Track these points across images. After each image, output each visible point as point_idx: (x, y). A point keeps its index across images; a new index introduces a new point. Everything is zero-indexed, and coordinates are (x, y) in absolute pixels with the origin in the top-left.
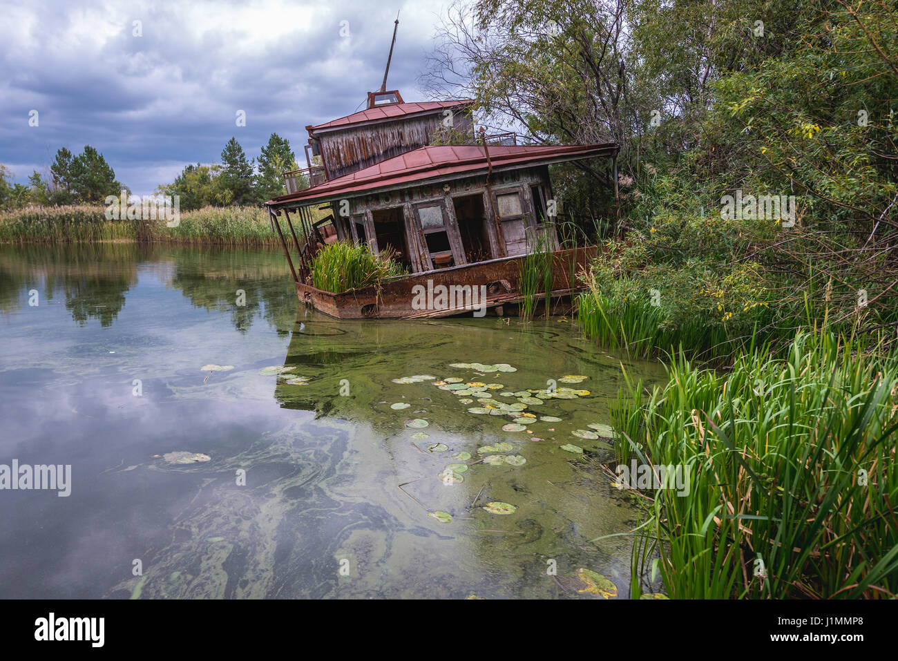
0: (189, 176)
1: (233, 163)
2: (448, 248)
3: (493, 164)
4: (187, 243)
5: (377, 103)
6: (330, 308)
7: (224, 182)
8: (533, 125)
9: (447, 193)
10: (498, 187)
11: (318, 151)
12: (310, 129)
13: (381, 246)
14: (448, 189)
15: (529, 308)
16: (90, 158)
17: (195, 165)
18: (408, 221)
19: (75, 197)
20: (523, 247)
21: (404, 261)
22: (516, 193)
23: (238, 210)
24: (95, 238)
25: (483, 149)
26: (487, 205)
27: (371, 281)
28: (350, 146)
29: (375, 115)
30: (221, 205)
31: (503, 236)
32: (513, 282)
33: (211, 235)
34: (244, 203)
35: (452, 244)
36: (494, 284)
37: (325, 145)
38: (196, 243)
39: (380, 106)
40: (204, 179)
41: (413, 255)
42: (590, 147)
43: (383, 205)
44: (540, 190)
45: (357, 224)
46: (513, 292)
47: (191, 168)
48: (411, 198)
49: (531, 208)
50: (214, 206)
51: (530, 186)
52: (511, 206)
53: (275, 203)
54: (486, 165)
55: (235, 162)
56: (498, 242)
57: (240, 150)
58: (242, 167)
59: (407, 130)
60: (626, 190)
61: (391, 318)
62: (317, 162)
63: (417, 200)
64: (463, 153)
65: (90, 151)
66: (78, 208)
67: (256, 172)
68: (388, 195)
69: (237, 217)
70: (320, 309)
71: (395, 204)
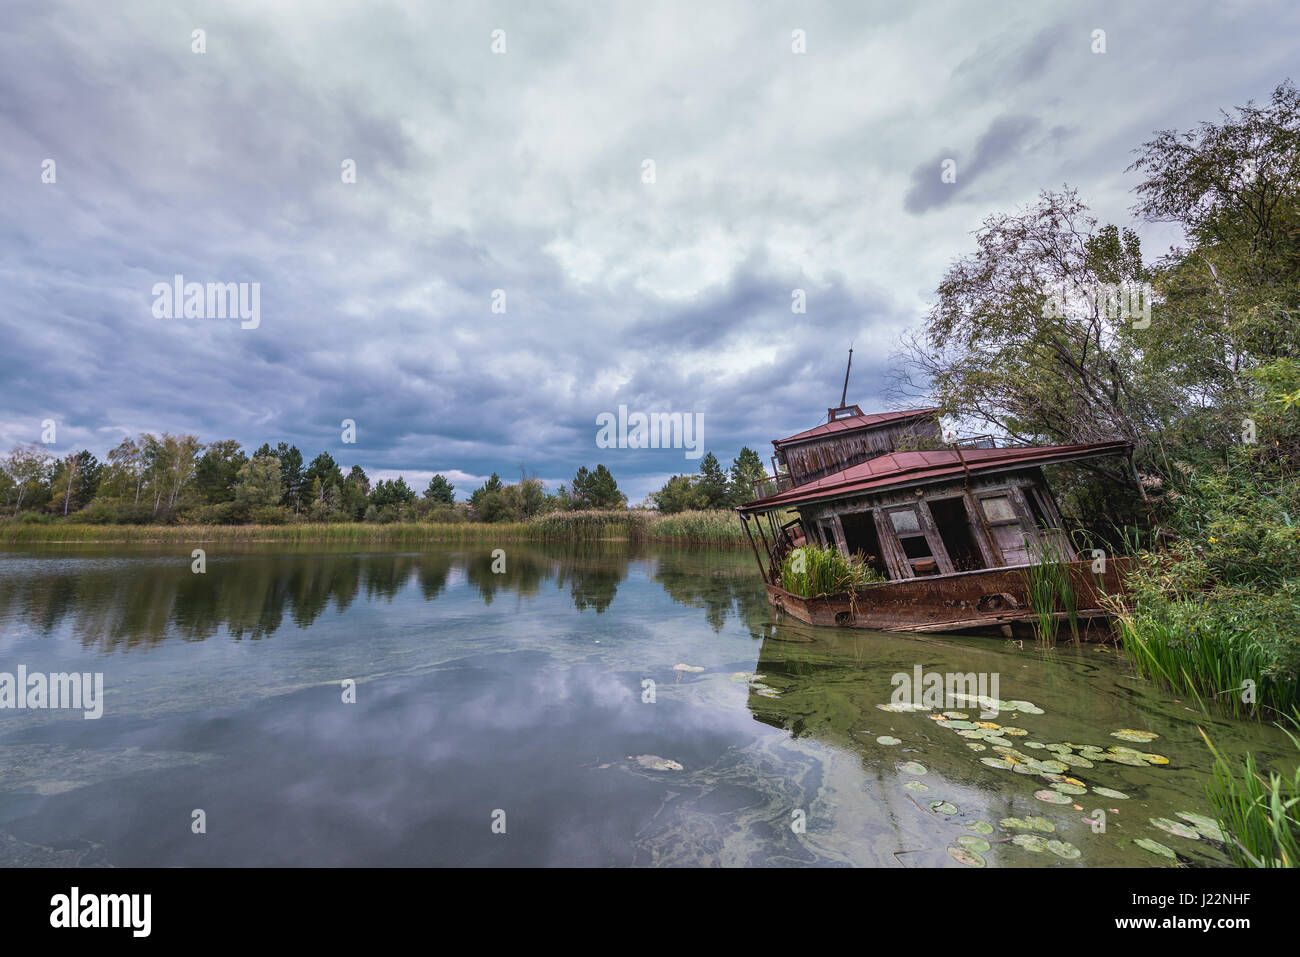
0: (673, 485)
1: (710, 472)
2: (930, 554)
3: (970, 467)
4: (668, 542)
5: (837, 417)
6: (801, 613)
7: (703, 489)
8: (1013, 427)
9: (920, 497)
10: (979, 490)
11: (784, 461)
12: (776, 443)
13: (852, 550)
14: (921, 493)
15: (1048, 630)
16: (601, 474)
17: (678, 475)
18: (880, 526)
19: (588, 503)
20: (1024, 555)
21: (879, 567)
22: (1005, 496)
23: (713, 513)
24: (598, 537)
25: (956, 454)
26: (969, 509)
27: (844, 586)
28: (814, 456)
29: (837, 427)
30: (698, 509)
31: (996, 543)
32: (1019, 596)
33: (689, 534)
34: (718, 507)
35: (933, 550)
36: (995, 597)
37: (790, 455)
38: (676, 543)
39: (840, 420)
40: (686, 487)
41: (889, 560)
42: (1090, 447)
43: (850, 510)
44: (1035, 493)
45: (824, 528)
46: (1021, 608)
47: (675, 477)
48: (880, 502)
49: (1027, 512)
50: (692, 509)
51: (1021, 488)
52: (1000, 510)
53: (745, 508)
54: (963, 468)
55: (712, 472)
56: (991, 549)
57: (715, 462)
58: (717, 476)
59: (870, 439)
60: (1154, 491)
61: (870, 629)
62: (782, 471)
63: (887, 504)
64: (934, 458)
65: (601, 468)
66: (588, 512)
67: (729, 480)
68: (856, 500)
69: (712, 519)
70: (791, 613)
71: (863, 508)
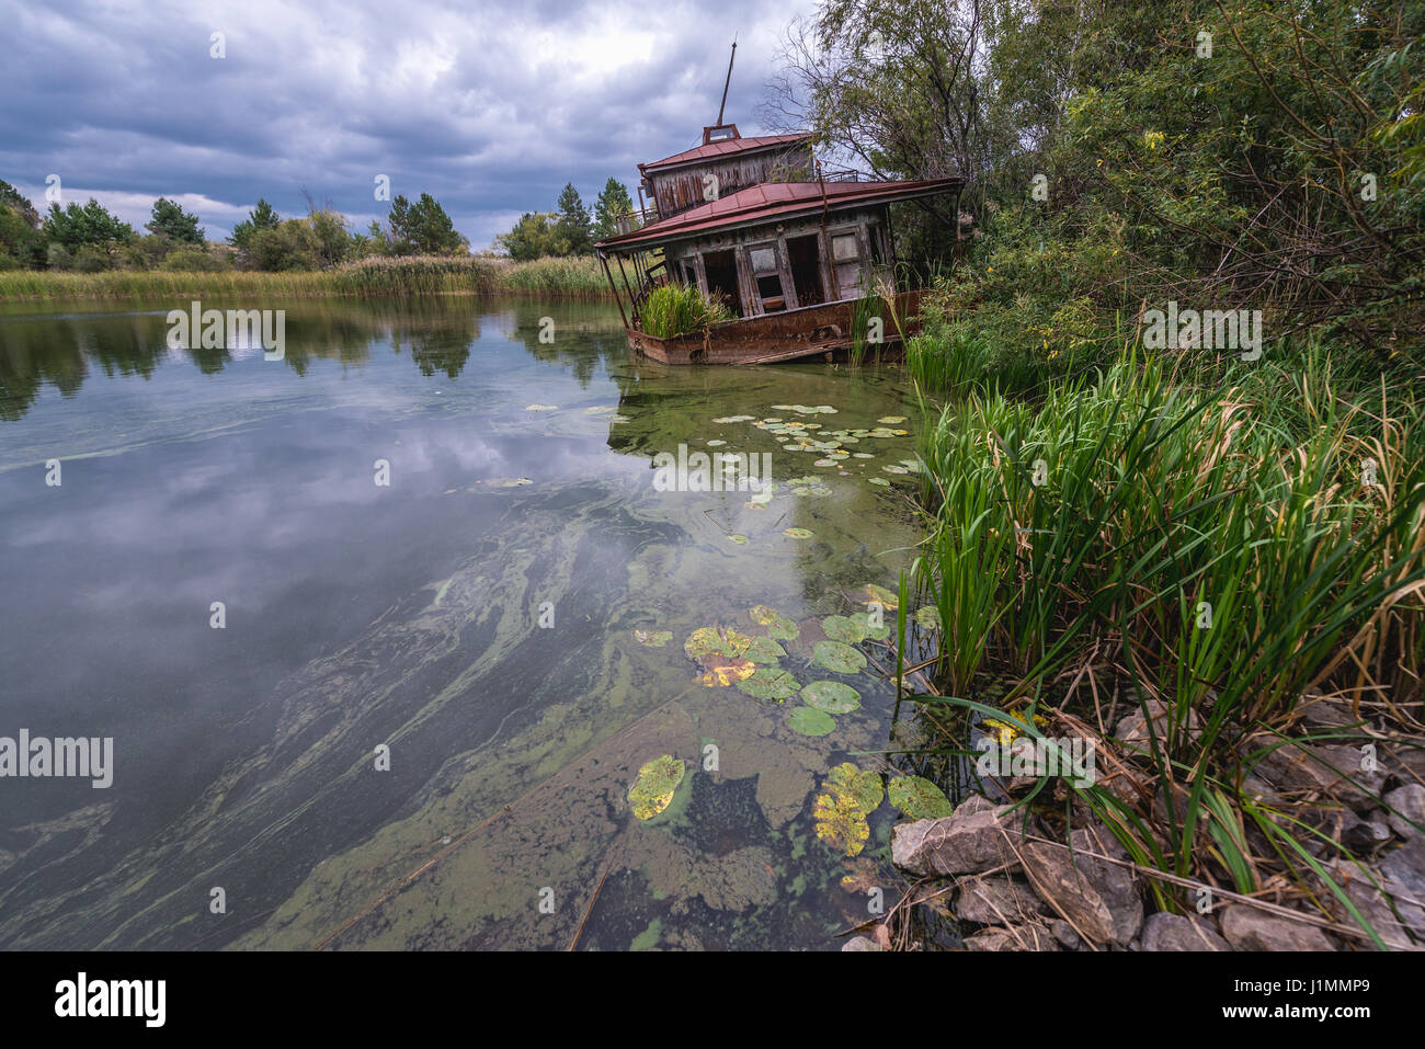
0: (527, 225)
1: (570, 210)
2: (781, 294)
3: (829, 201)
4: (526, 295)
5: (712, 139)
6: (658, 354)
7: (563, 231)
8: (877, 161)
9: (781, 234)
10: (834, 227)
11: (651, 192)
12: (642, 168)
13: (711, 290)
14: (781, 230)
15: (858, 353)
16: (427, 207)
17: (532, 213)
18: (740, 265)
19: (415, 247)
20: (855, 291)
21: (735, 306)
22: (853, 234)
23: (576, 259)
24: (437, 290)
25: (819, 186)
26: (821, 247)
27: (699, 326)
28: (684, 187)
29: (712, 151)
30: (558, 255)
31: (836, 279)
32: (844, 327)
33: (549, 286)
34: (582, 252)
35: (784, 289)
36: (825, 329)
37: (658, 185)
38: (535, 295)
39: (716, 142)
40: (542, 228)
41: (745, 301)
42: (932, 183)
43: (714, 247)
44: (878, 230)
45: (687, 268)
46: (843, 337)
47: (528, 216)
48: (743, 240)
49: (868, 250)
50: (552, 256)
51: (867, 225)
52: (846, 248)
53: (604, 244)
54: (822, 203)
55: (572, 210)
56: (832, 287)
57: (576, 196)
58: (579, 215)
59: (743, 167)
60: (966, 229)
61: (719, 364)
62: (649, 203)
63: (750, 242)
64: (799, 190)
65: (426, 199)
66: (418, 258)
67: (593, 220)
68: (720, 236)
69: (574, 268)
70: (649, 355)
71: (726, 246)
